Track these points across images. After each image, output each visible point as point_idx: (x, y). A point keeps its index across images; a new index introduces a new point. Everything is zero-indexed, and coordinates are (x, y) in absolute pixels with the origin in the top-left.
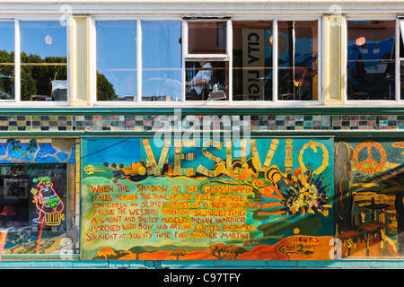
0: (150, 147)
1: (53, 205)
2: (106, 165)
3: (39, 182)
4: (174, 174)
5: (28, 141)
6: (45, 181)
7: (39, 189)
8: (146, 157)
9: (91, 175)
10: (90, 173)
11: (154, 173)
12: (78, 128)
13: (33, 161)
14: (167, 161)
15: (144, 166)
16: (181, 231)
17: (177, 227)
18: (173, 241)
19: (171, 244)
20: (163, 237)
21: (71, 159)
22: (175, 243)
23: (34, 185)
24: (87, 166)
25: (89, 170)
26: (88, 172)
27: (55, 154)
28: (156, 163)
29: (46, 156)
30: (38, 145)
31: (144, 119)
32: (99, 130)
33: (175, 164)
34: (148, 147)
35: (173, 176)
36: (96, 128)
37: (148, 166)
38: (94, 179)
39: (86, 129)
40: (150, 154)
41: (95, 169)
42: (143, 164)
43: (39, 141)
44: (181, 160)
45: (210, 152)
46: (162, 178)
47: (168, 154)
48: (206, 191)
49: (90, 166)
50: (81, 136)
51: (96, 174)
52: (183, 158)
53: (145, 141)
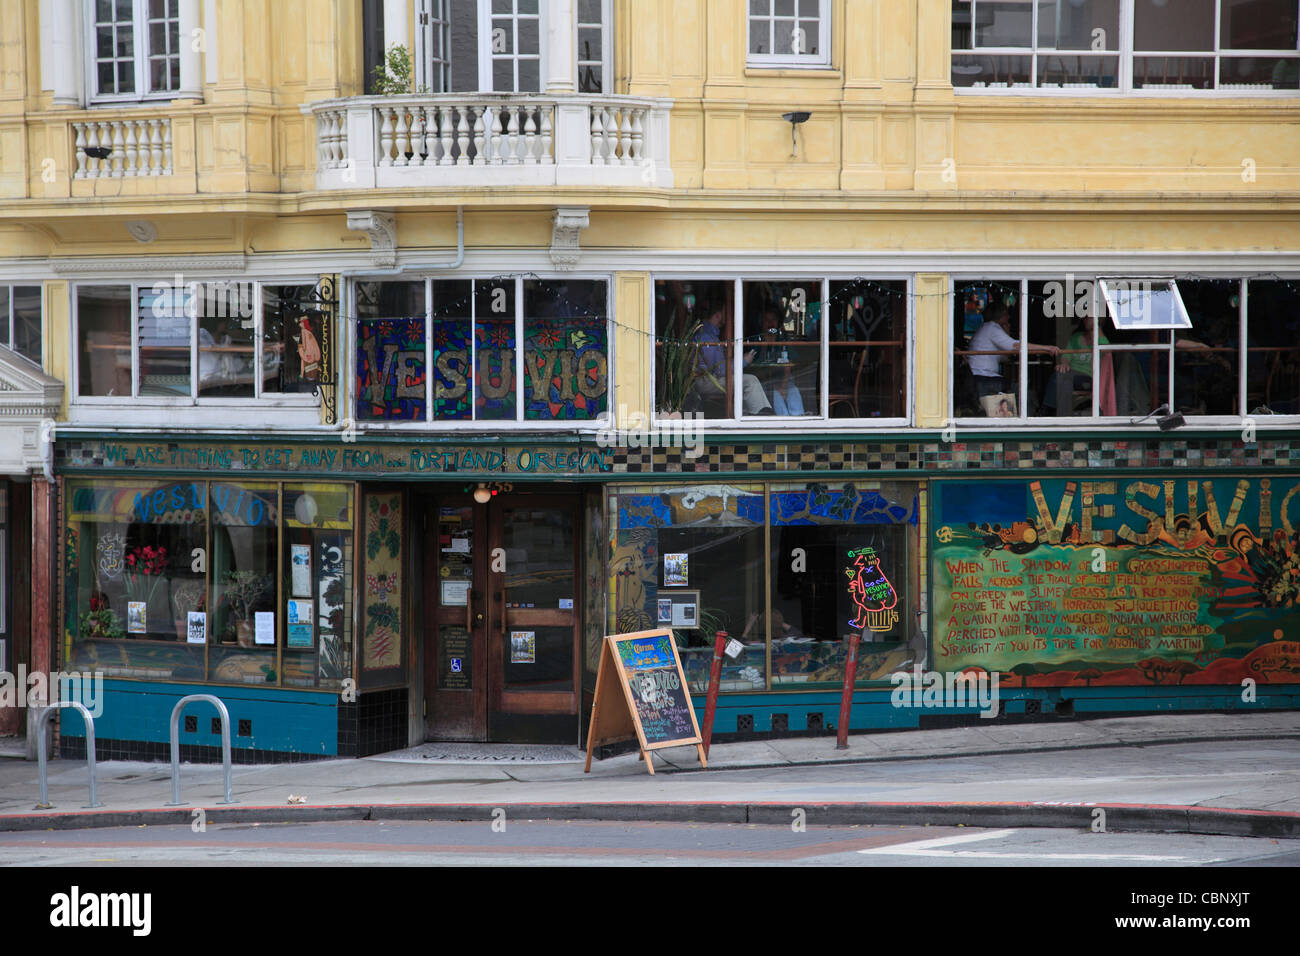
0: (1043, 496)
1: (880, 596)
2: (972, 526)
3: (857, 556)
4: (1083, 540)
5: (839, 487)
6: (867, 556)
7: (857, 569)
8: (1038, 513)
9: (948, 544)
10: (947, 540)
11: (1050, 539)
12: (927, 464)
13: (850, 521)
14: (1070, 519)
15: (1034, 528)
16: (1094, 638)
17: (1087, 630)
18: (1081, 654)
19: (1078, 659)
20: (1066, 647)
21: (912, 517)
22: (1084, 657)
23: (850, 563)
24: (941, 527)
25: (945, 535)
26: (943, 539)
27: (887, 508)
28: (1052, 523)
29: (871, 512)
30: (857, 494)
31: (1035, 449)
32: (961, 468)
33: (1083, 523)
34: (1039, 496)
35: (1079, 544)
36: (957, 464)
37: (1039, 527)
38: (952, 551)
39: (940, 466)
40: (1043, 507)
41: (955, 534)
42: (1032, 524)
43: (859, 487)
44: (1093, 517)
45: (1139, 503)
46: (1063, 549)
47: (1072, 507)
48: (1133, 569)
49: (946, 528)
50: (931, 478)
51: (955, 542)
52: (1096, 513)
53: (1035, 486)
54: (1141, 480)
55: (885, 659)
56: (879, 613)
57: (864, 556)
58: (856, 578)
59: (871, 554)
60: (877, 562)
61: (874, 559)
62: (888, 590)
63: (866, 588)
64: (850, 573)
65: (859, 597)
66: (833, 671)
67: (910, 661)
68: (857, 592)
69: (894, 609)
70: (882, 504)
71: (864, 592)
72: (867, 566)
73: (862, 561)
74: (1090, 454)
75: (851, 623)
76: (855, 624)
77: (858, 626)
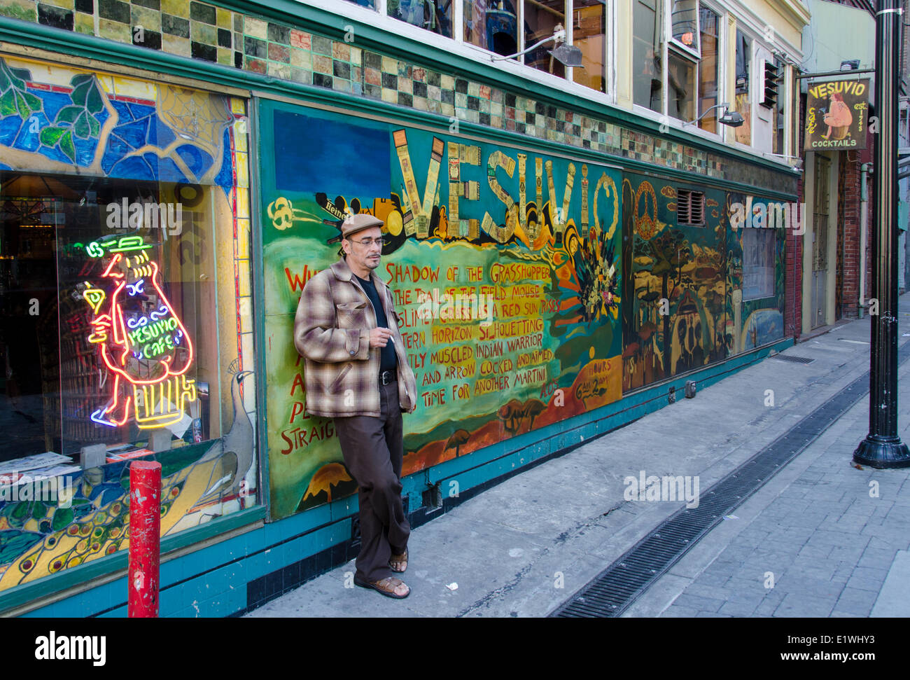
0: (408, 156)
1: (159, 348)
2: (322, 200)
3: (109, 256)
4: (451, 234)
5: (63, 78)
6: (130, 255)
7: (108, 285)
8: (403, 184)
9: (287, 233)
10: (285, 225)
11: (417, 231)
12: (248, 61)
13: (93, 168)
14: (438, 199)
15: (399, 210)
16: (461, 383)
17: (455, 373)
18: (449, 412)
19: (447, 418)
20: (436, 403)
21: (221, 174)
22: (453, 415)
23: (94, 272)
24: (275, 200)
25: (280, 214)
26: (279, 222)
27: (172, 147)
28: (419, 205)
29: (140, 152)
30: (107, 104)
31: (400, 72)
32: (305, 82)
33: (450, 206)
34: (404, 156)
35: (447, 240)
36: (297, 73)
37: (405, 209)
38: (295, 248)
39: (271, 72)
40: (408, 175)
41: (296, 214)
42: (397, 203)
43: (109, 87)
44: (459, 197)
45: (499, 183)
46: (431, 246)
47: (439, 181)
48: (495, 278)
49: (282, 200)
50: (257, 94)
51: (299, 230)
52: (462, 193)
53: (399, 138)
54: (501, 148)
55: (181, 486)
56: (157, 386)
57: (125, 254)
58: (106, 308)
59: (139, 252)
60: (153, 271)
61: (146, 264)
62: (173, 333)
63: (130, 330)
64: (93, 296)
65: (114, 352)
66: (66, 543)
67: (228, 478)
68: (108, 342)
69: (189, 375)
70: (159, 135)
71: (127, 342)
72: (129, 278)
73: (117, 268)
74: (457, 96)
75: (97, 417)
76: (106, 417)
77: (113, 423)
